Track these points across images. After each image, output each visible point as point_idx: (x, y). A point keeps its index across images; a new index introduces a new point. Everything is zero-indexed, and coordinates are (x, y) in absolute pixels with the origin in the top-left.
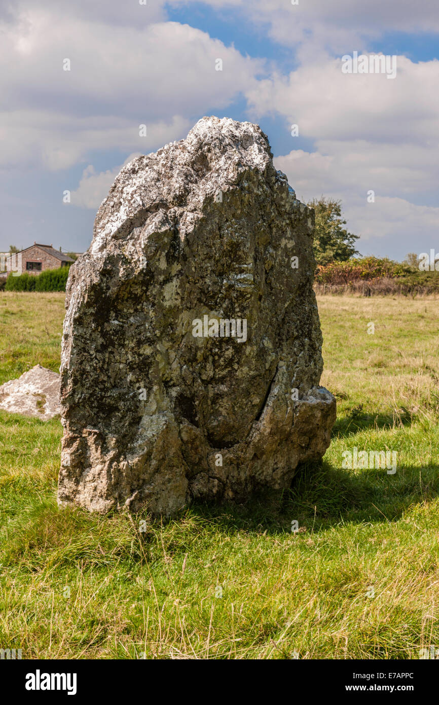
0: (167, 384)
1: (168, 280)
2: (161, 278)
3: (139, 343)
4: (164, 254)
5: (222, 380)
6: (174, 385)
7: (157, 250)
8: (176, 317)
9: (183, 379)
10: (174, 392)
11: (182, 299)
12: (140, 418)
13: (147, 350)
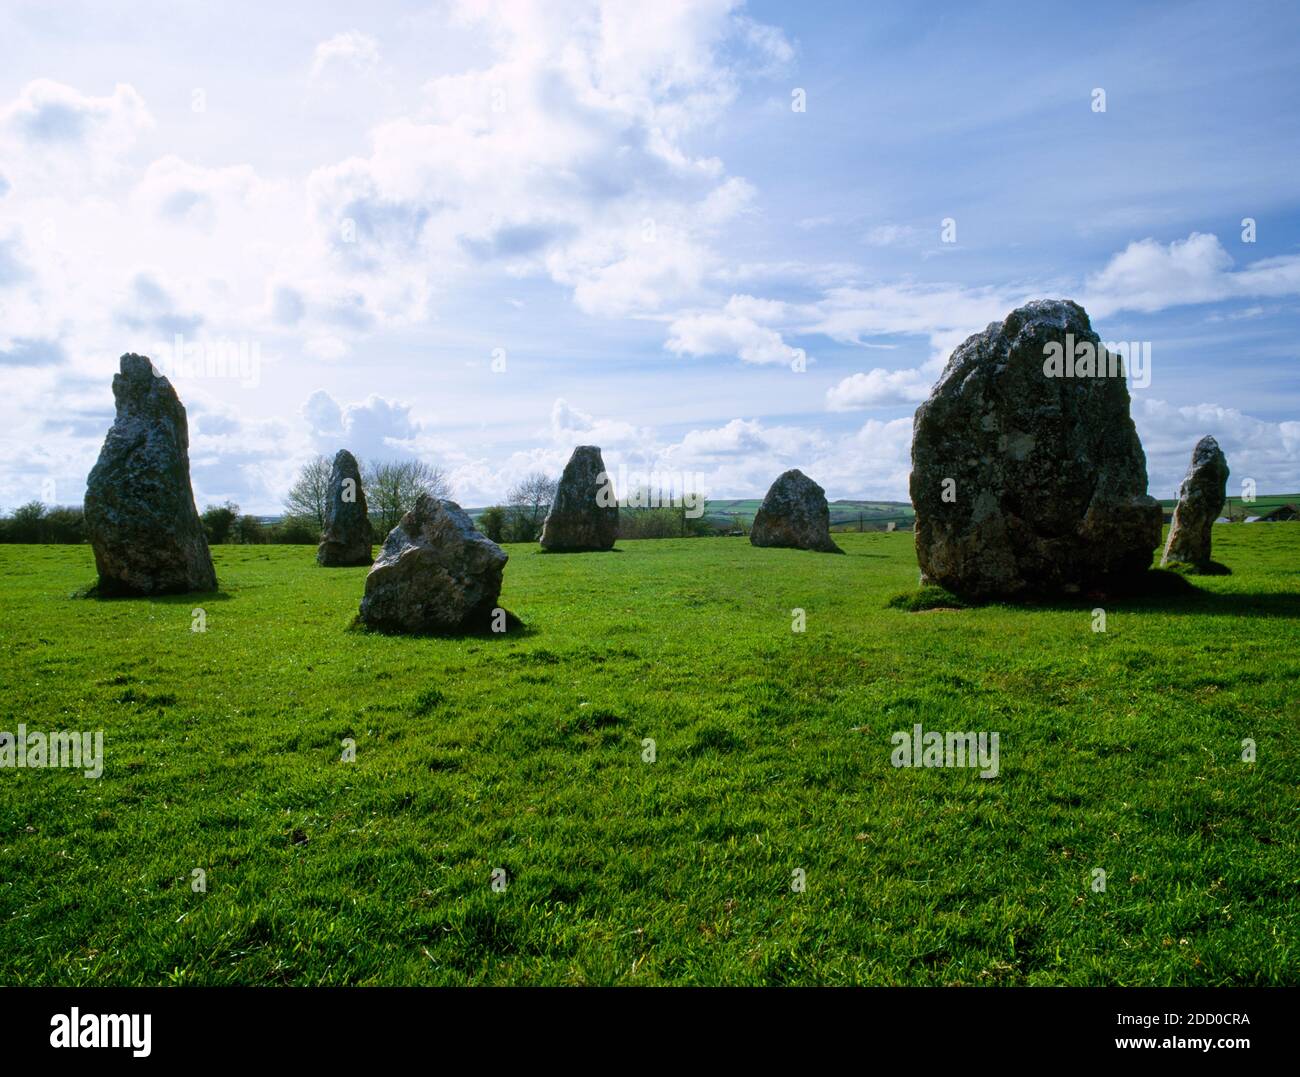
0: (995, 488)
1: (986, 413)
2: (980, 411)
3: (967, 458)
4: (981, 394)
5: (1045, 486)
6: (1001, 488)
7: (974, 392)
8: (996, 438)
9: (1007, 484)
10: (1001, 493)
11: (1000, 426)
12: (972, 511)
13: (973, 463)
